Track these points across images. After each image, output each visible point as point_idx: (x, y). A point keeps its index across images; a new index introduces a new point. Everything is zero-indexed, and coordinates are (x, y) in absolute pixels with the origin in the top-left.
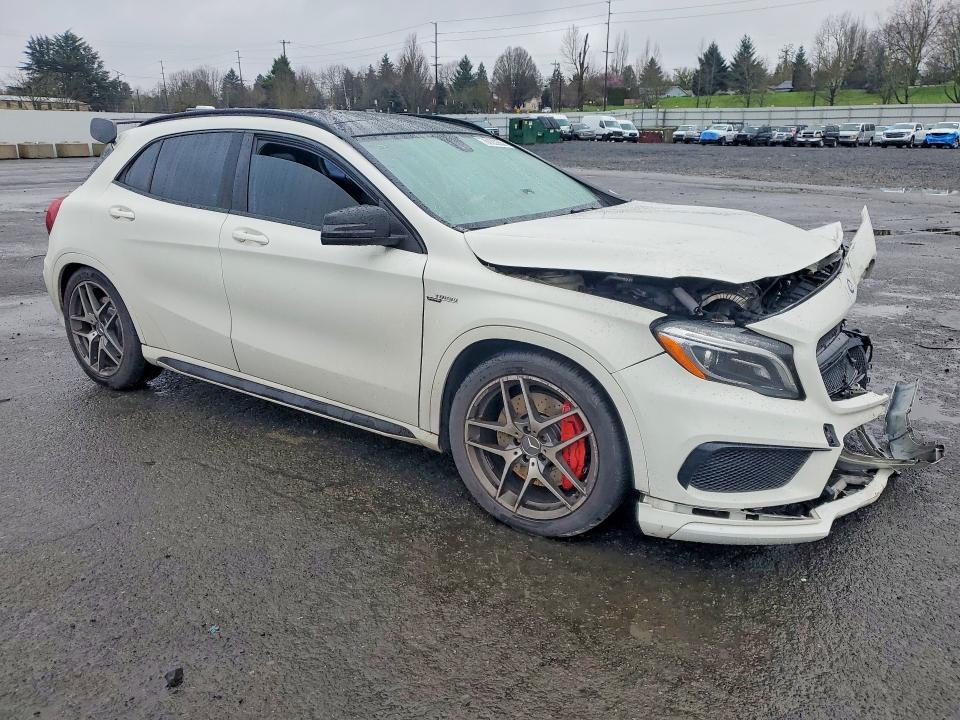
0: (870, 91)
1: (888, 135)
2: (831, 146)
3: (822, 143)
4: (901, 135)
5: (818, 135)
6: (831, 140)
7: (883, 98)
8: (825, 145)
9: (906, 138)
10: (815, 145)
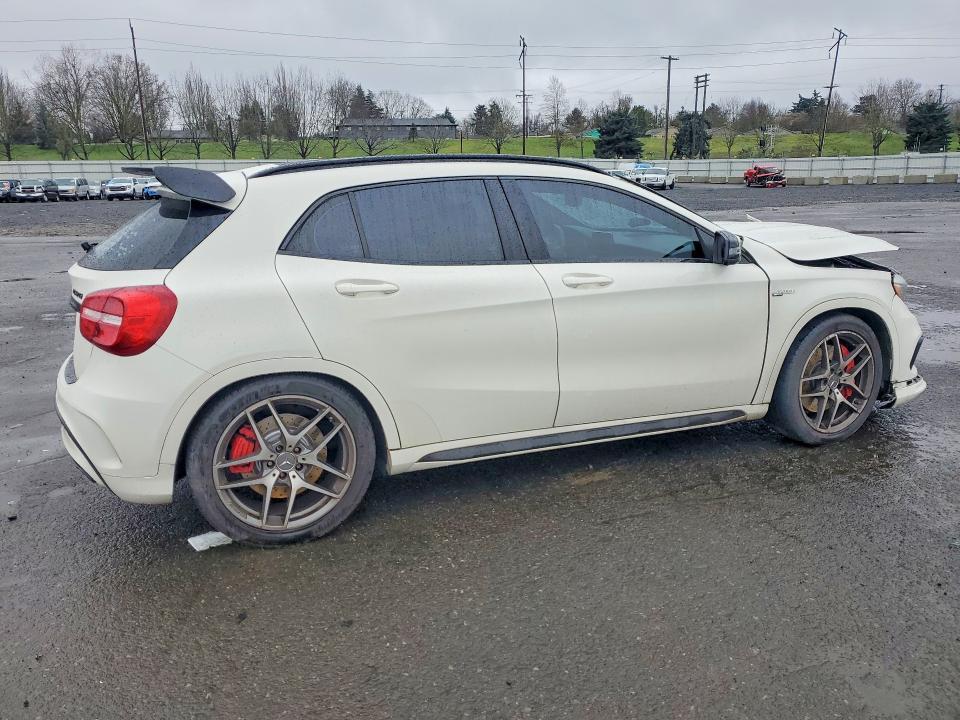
0: (42, 146)
1: (112, 189)
2: (54, 200)
3: (46, 199)
4: (124, 189)
5: (40, 190)
6: (53, 195)
7: (61, 153)
8: (49, 200)
9: (128, 191)
10: (35, 200)
